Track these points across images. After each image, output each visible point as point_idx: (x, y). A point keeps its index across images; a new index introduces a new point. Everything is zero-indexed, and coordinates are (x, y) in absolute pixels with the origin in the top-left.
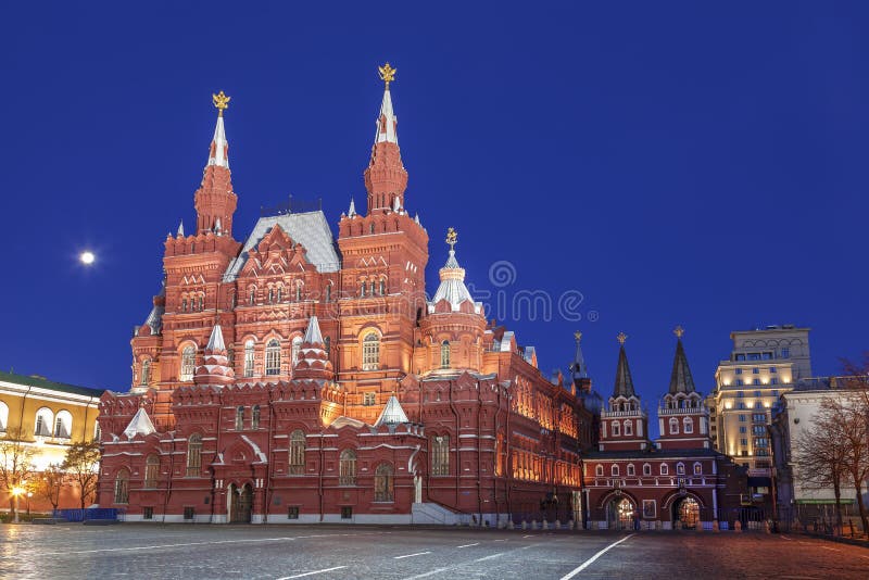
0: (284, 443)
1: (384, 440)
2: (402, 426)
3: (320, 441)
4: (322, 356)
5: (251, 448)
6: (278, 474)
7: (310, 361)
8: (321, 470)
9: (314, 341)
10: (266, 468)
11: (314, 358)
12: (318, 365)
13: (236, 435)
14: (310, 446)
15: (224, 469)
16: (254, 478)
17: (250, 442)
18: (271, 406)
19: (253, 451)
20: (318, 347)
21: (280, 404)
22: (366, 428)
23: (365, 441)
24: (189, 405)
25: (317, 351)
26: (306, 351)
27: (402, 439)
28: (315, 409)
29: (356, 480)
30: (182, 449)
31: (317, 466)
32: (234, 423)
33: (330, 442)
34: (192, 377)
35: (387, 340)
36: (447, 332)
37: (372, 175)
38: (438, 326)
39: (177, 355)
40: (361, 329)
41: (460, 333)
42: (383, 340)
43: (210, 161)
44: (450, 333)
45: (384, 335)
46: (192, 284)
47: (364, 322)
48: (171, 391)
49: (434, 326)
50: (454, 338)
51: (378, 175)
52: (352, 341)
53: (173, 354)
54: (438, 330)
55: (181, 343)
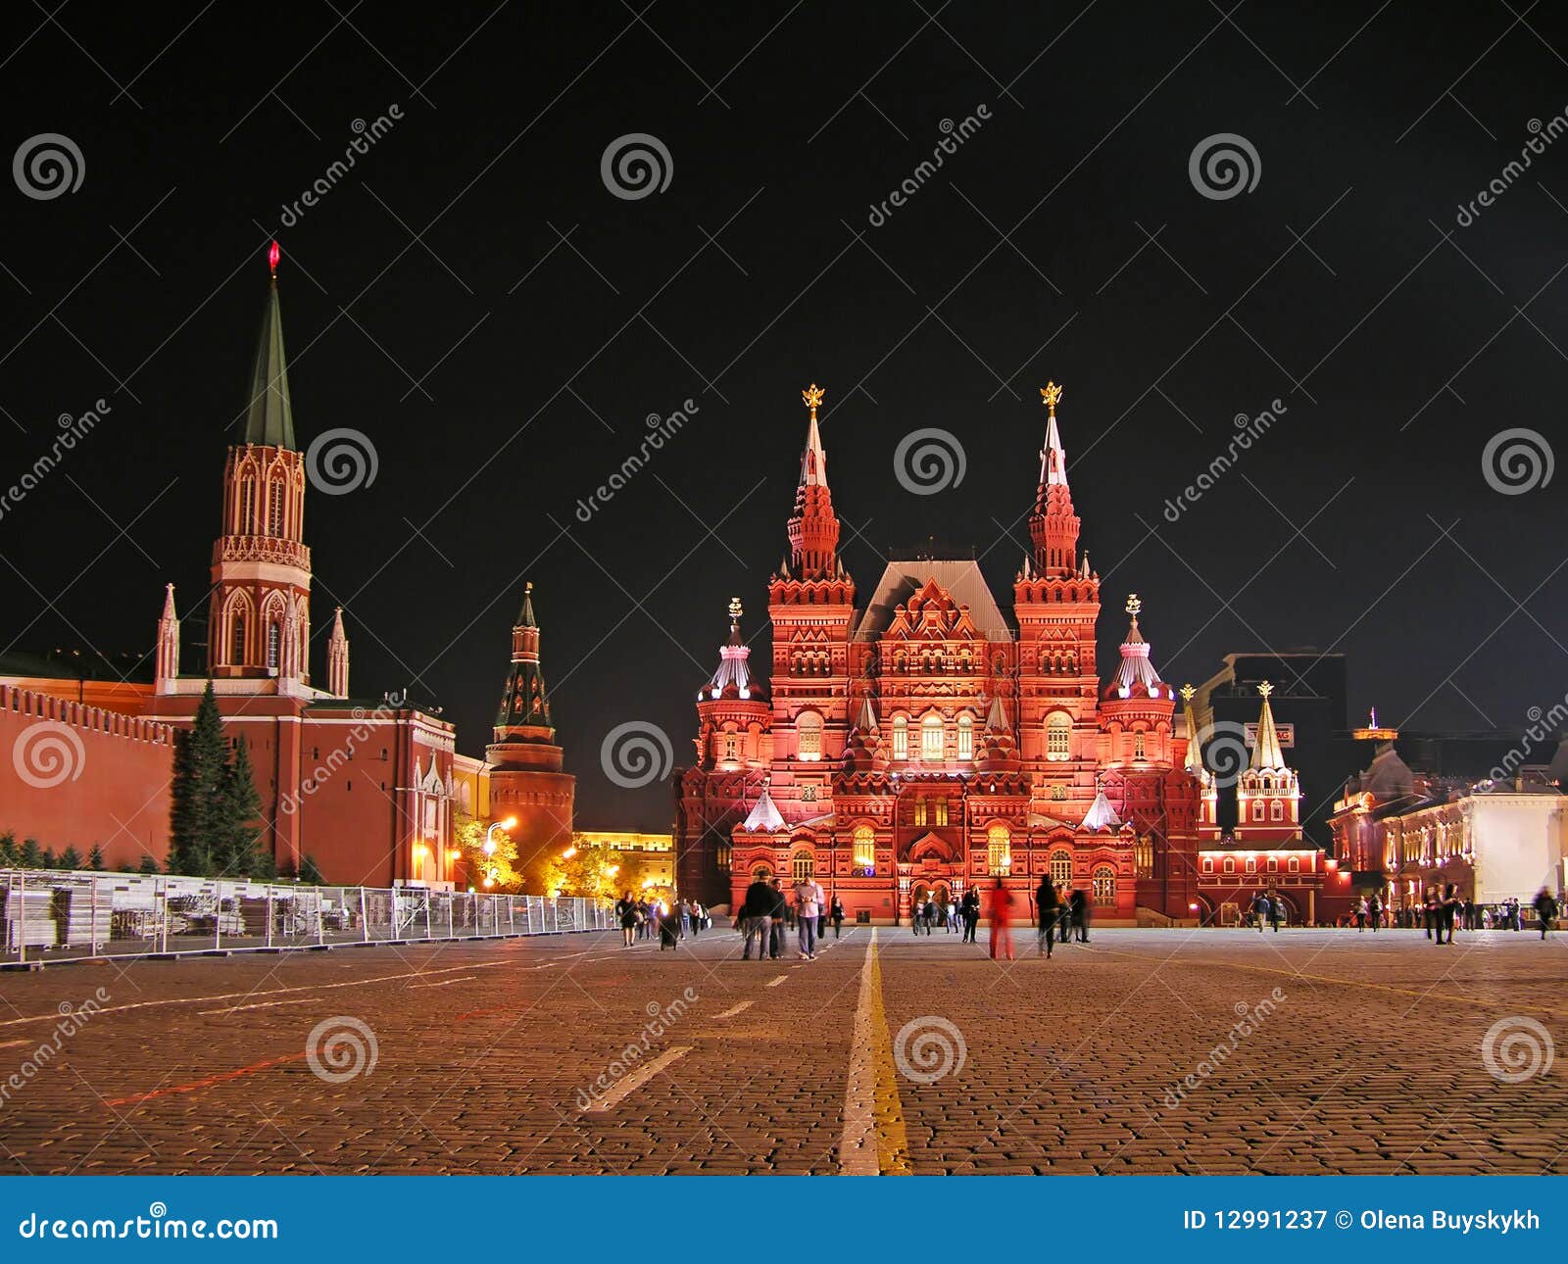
34: (816, 757)
35: (1080, 727)
36: (1142, 720)
37: (1047, 527)
38: (1132, 713)
39: (794, 728)
40: (1047, 713)
41: (1157, 722)
42: (1074, 728)
43: (809, 478)
44: (1147, 721)
45: (1075, 722)
46: (810, 640)
47: (1051, 704)
48: (792, 774)
49: (1126, 714)
50: (1151, 728)
51: (1054, 526)
52: (1037, 727)
53: (789, 727)
54: (1132, 717)
55: (797, 714)
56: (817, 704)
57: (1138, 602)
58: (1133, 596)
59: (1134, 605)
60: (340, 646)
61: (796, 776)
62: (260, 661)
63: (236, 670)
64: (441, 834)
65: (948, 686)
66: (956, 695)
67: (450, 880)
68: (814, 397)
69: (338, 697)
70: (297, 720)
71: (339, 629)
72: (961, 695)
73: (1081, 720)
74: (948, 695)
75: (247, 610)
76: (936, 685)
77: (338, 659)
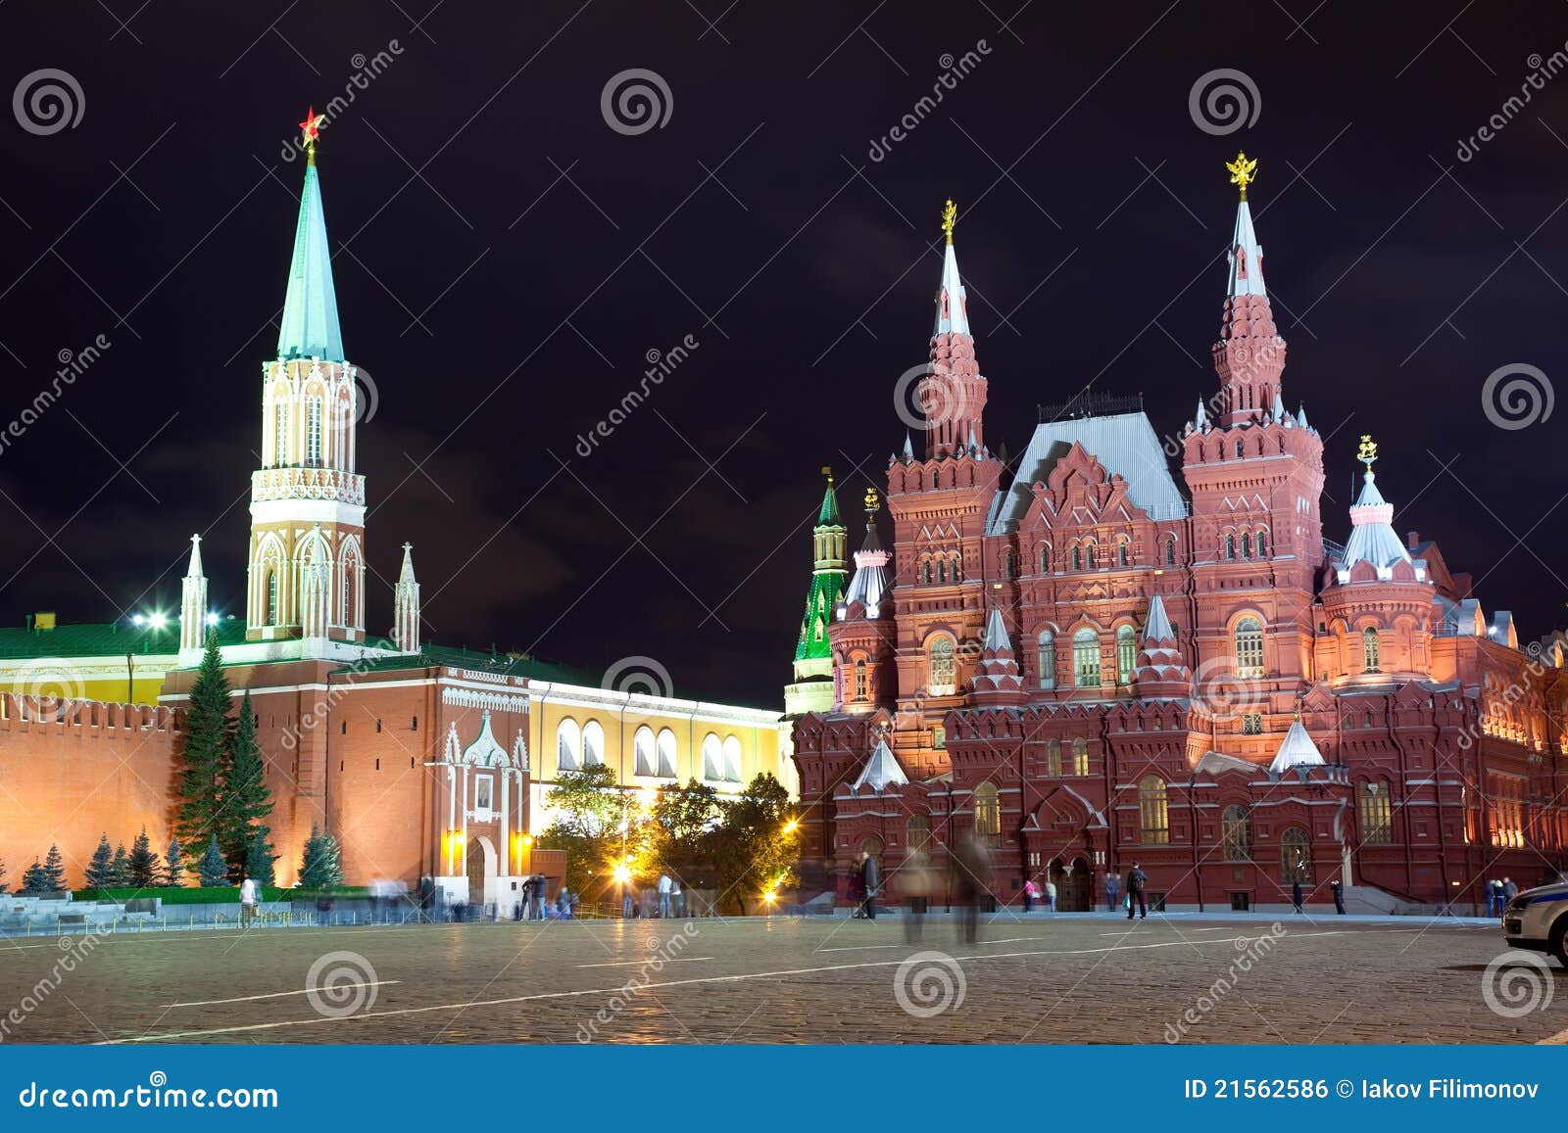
0: (1133, 795)
1: (1292, 791)
2: (1318, 771)
3: (1189, 793)
4: (1175, 661)
5: (1082, 805)
6: (1128, 843)
7: (1160, 669)
8: (1195, 838)
9: (1161, 636)
10: (1106, 834)
11: (1167, 663)
12: (1173, 674)
13: (1056, 786)
14: (1175, 801)
15: (1043, 836)
16: (1091, 851)
17: (1077, 795)
18: (1105, 740)
19: (1085, 808)
20: (1169, 646)
21: (1122, 738)
22: (1261, 774)
23: (1263, 793)
24: (973, 738)
25: (1168, 652)
26: (1150, 652)
27: (1321, 789)
28: (1179, 745)
29: (1251, 851)
30: (967, 807)
31: (1188, 829)
32: (1045, 766)
33: (1206, 795)
34: (950, 690)
35: (1276, 630)
36: (1372, 614)
38: (1356, 605)
41: (1394, 616)
42: (1268, 631)
45: (1269, 622)
46: (939, 537)
47: (1236, 600)
49: (1350, 605)
50: (1385, 625)
52: (1219, 632)
53: (916, 653)
54: (1357, 610)
55: (927, 634)
56: (949, 620)
57: (1372, 446)
58: (1366, 438)
59: (1368, 449)
60: (408, 591)
61: (926, 717)
62: (294, 620)
63: (269, 632)
64: (504, 815)
65: (1101, 585)
69: (405, 653)
70: (323, 687)
71: (407, 569)
72: (1119, 596)
73: (1277, 620)
74: (1101, 596)
75: (279, 558)
76: (1086, 585)
77: (405, 607)
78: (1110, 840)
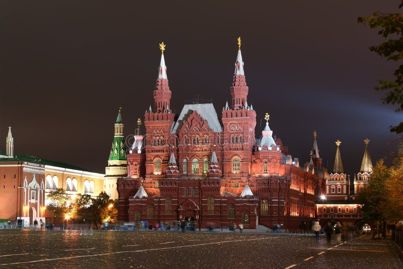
0: (205, 202)
1: (245, 202)
2: (252, 197)
3: (220, 202)
4: (218, 168)
5: (193, 204)
6: (204, 214)
7: (214, 170)
8: (221, 212)
9: (215, 162)
10: (199, 211)
11: (216, 169)
12: (217, 172)
13: (187, 199)
14: (216, 203)
15: (183, 211)
16: (195, 215)
17: (192, 201)
18: (200, 188)
20: (216, 164)
21: (204, 187)
22: (238, 197)
23: (238, 202)
24: (166, 186)
25: (216, 166)
26: (212, 166)
27: (252, 202)
28: (218, 189)
29: (235, 217)
30: (163, 203)
31: (219, 211)
32: (184, 194)
33: (224, 202)
34: (160, 173)
35: (243, 161)
37: (235, 90)
39: (153, 163)
40: (232, 157)
41: (271, 159)
42: (241, 162)
43: (160, 77)
44: (268, 159)
45: (241, 159)
46: (158, 133)
47: (233, 154)
48: (151, 179)
50: (269, 161)
51: (237, 90)
52: (229, 162)
53: (151, 163)
55: (154, 158)
56: (160, 155)
57: (268, 116)
58: (267, 114)
59: (267, 117)
61: (153, 180)
64: (38, 201)
66: (203, 151)
67: (43, 217)
68: (163, 47)
73: (243, 159)
74: (200, 151)
76: (196, 148)
78: (200, 213)
